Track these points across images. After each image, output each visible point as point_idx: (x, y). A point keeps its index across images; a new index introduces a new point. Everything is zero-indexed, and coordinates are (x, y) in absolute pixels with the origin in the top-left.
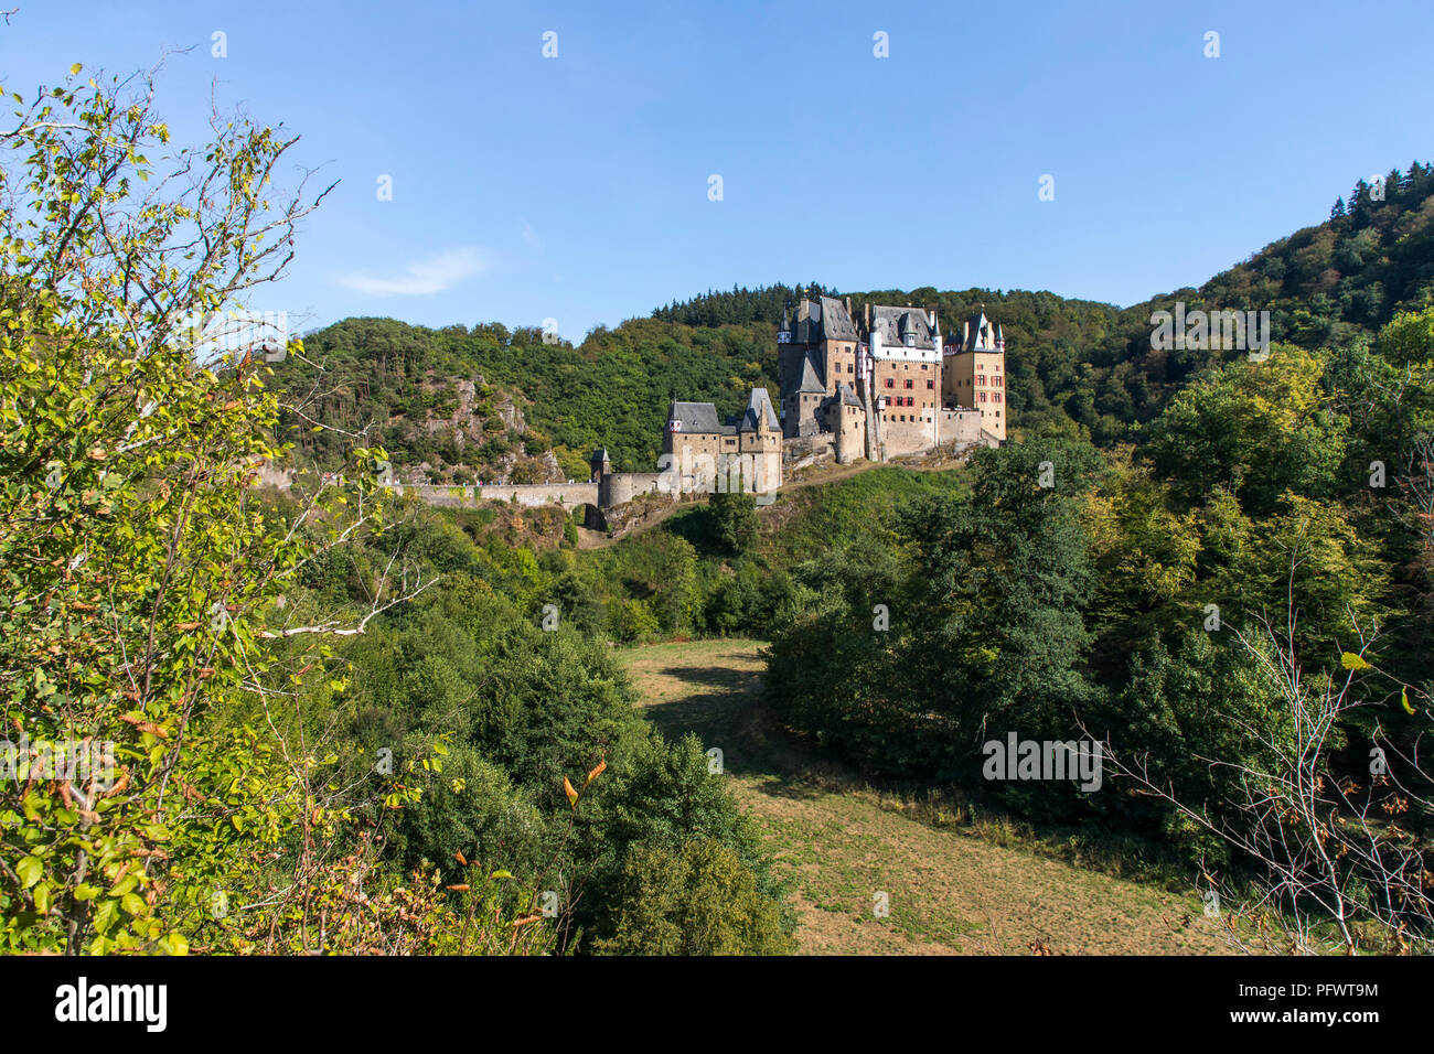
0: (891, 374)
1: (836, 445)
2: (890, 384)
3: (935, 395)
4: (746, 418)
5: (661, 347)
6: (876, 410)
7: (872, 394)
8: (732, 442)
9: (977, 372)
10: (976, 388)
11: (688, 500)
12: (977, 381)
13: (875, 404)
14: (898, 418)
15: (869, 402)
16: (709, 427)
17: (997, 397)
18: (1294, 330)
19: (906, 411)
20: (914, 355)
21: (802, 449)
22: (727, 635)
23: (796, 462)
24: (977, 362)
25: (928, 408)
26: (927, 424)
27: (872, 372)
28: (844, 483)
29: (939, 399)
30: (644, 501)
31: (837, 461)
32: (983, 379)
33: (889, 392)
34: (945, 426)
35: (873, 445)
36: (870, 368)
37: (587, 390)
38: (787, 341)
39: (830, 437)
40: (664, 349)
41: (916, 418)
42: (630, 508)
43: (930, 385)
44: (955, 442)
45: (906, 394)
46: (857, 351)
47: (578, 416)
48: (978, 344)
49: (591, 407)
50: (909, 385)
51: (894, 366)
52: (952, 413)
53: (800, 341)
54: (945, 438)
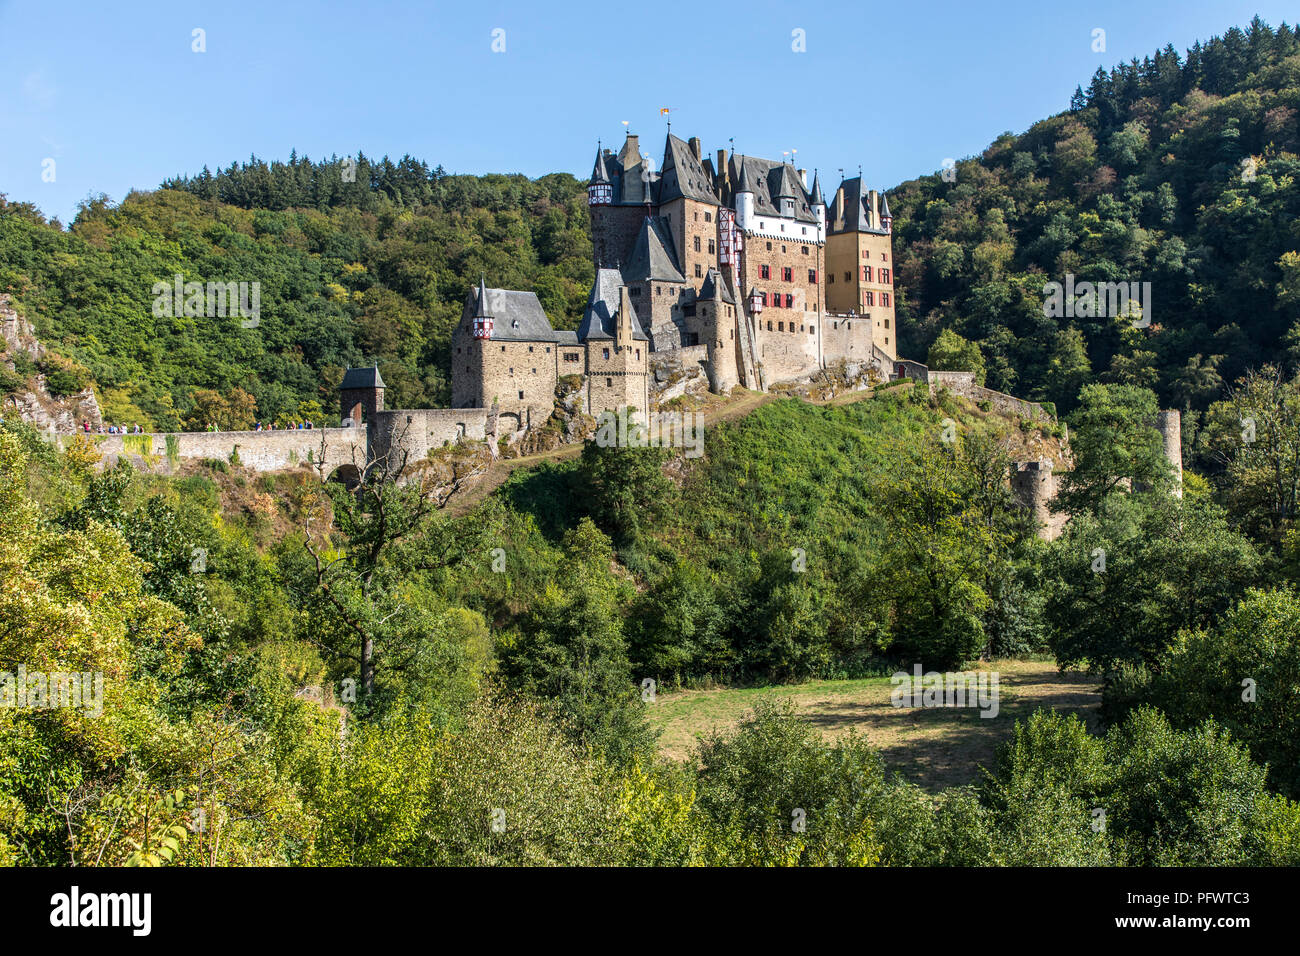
0: (764, 257)
1: (709, 365)
2: (765, 273)
3: (817, 293)
4: (594, 316)
5: (207, 235)
6: (750, 313)
7: (743, 288)
8: (574, 357)
9: (863, 262)
10: (862, 284)
11: (515, 455)
12: (862, 275)
13: (748, 302)
14: (775, 326)
15: (739, 300)
16: (537, 332)
17: (885, 298)
18: (1083, 237)
19: (784, 314)
20: (793, 230)
21: (667, 370)
22: (684, 684)
23: (663, 390)
24: (862, 247)
25: (810, 312)
26: (810, 336)
27: (741, 253)
28: (744, 424)
29: (822, 299)
30: (449, 458)
31: (712, 389)
32: (869, 271)
33: (763, 286)
34: (830, 339)
35: (749, 366)
36: (740, 247)
37: (109, 296)
38: (608, 200)
39: (700, 352)
40: (215, 238)
41: (797, 327)
42: (430, 471)
43: (812, 279)
44: (843, 364)
45: (784, 289)
46: (719, 221)
47: (103, 336)
48: (862, 221)
49: (121, 321)
50: (788, 276)
51: (769, 246)
52: (839, 321)
53: (628, 201)
54: (832, 356)
